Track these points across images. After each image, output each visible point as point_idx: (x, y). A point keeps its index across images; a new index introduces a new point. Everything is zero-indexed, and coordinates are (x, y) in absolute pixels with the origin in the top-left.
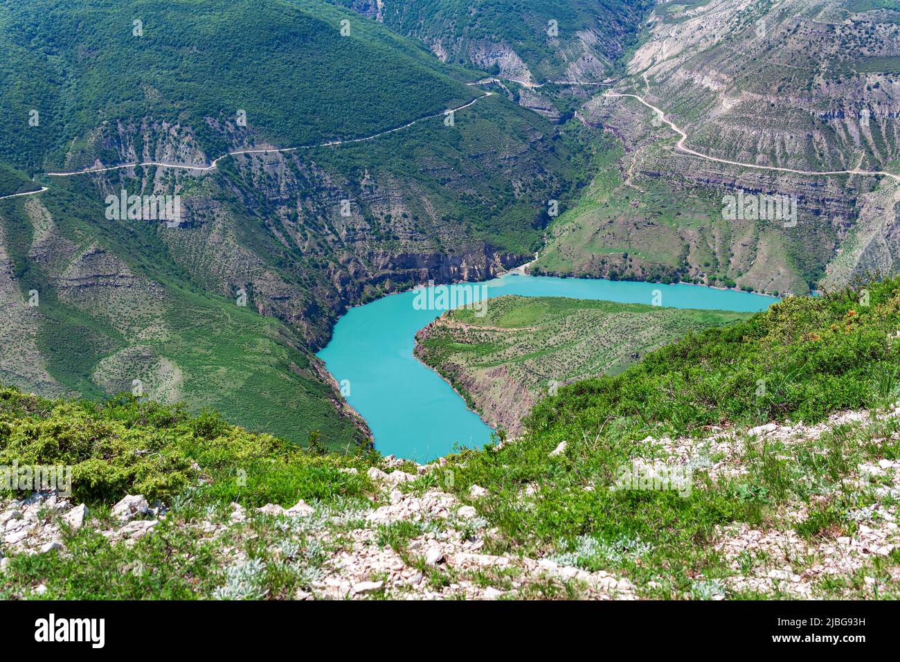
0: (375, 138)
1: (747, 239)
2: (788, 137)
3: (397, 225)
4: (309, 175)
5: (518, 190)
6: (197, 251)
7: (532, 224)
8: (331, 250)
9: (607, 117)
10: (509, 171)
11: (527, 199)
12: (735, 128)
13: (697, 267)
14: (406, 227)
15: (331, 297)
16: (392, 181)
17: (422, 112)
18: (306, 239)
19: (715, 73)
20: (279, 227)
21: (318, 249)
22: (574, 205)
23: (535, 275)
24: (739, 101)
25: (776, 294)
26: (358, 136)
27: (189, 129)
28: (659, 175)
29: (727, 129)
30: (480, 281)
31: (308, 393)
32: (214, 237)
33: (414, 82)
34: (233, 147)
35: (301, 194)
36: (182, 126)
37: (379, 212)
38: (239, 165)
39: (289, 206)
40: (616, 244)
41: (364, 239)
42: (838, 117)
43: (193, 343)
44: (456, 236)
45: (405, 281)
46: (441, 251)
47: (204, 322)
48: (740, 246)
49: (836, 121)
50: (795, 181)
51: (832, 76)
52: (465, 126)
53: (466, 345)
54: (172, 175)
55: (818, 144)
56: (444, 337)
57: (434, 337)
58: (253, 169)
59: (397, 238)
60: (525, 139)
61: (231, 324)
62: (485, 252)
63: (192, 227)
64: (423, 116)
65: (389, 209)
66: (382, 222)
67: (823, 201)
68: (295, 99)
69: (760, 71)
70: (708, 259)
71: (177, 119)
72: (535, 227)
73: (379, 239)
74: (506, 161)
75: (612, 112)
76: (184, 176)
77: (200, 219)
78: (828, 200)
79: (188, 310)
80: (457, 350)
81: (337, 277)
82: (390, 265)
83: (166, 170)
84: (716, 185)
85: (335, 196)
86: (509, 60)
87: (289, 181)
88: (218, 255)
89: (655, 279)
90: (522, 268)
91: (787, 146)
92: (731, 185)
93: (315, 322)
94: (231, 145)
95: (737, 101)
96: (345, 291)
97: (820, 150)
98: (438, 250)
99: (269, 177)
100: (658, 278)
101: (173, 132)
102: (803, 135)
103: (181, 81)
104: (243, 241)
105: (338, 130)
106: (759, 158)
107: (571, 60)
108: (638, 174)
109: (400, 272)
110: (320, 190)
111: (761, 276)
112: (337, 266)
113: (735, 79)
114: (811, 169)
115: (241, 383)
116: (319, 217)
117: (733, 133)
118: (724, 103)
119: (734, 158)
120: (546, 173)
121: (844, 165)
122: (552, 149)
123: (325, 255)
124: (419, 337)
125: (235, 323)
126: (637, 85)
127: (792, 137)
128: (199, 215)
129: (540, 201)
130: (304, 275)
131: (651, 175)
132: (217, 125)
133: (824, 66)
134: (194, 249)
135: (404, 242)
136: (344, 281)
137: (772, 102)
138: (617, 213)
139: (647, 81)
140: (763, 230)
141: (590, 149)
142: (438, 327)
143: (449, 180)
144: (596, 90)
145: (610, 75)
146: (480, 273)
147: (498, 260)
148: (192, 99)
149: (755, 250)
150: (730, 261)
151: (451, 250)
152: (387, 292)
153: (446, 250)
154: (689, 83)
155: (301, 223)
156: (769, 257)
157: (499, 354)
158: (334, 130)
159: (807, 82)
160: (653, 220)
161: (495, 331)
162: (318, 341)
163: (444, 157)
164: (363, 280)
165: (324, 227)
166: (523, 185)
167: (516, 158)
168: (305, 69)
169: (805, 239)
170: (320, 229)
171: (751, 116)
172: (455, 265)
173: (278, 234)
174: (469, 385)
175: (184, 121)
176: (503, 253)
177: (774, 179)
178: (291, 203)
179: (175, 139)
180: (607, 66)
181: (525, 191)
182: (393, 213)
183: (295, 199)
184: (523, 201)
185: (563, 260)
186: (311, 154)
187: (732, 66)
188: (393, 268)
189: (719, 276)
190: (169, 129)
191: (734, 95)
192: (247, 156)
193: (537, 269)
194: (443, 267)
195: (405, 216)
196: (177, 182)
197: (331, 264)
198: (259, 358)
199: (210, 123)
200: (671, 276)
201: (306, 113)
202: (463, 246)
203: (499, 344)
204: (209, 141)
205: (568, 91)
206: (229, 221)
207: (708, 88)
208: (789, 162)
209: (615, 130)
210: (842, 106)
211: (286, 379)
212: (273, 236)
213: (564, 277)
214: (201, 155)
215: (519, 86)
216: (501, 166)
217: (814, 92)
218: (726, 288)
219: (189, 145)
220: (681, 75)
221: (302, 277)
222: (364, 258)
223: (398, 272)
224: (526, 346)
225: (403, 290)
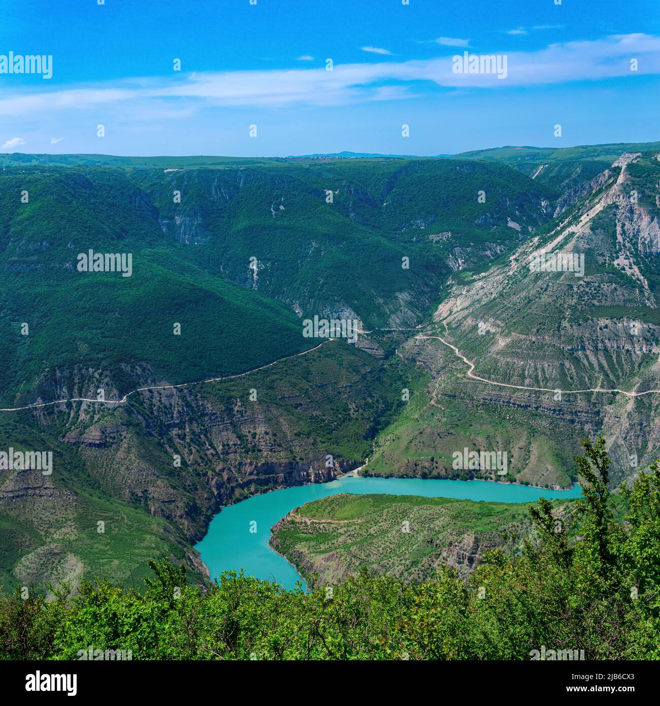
0: (246, 375)
1: (522, 443)
2: (546, 365)
3: (261, 440)
4: (196, 404)
5: (353, 410)
6: (107, 465)
7: (364, 436)
8: (210, 461)
9: (418, 354)
10: (346, 396)
11: (360, 417)
12: (508, 360)
14: (268, 442)
15: (209, 499)
16: (257, 407)
17: (281, 354)
18: (192, 454)
19: (493, 320)
20: (171, 445)
21: (200, 461)
22: (395, 421)
23: (366, 477)
25: (547, 487)
26: (233, 374)
27: (108, 373)
28: (455, 396)
29: (503, 361)
30: (324, 482)
32: (121, 455)
33: (276, 333)
34: (140, 385)
35: (189, 419)
36: (103, 370)
37: (247, 431)
38: (143, 398)
39: (180, 428)
40: (425, 451)
41: (236, 452)
42: (581, 350)
43: (95, 541)
44: (306, 448)
45: (267, 485)
46: (294, 459)
48: (517, 449)
49: (580, 353)
50: (554, 398)
51: (574, 320)
52: (313, 364)
53: (309, 535)
54: (93, 407)
55: (569, 370)
56: (292, 529)
57: (285, 530)
58: (154, 401)
59: (260, 451)
60: (358, 372)
61: (127, 524)
63: (105, 447)
64: (282, 357)
65: (255, 428)
66: (250, 438)
67: (576, 412)
69: (524, 318)
71: (100, 365)
72: (366, 438)
73: (247, 452)
74: (343, 389)
75: (421, 350)
76: (102, 408)
77: (111, 441)
78: (579, 412)
79: (94, 515)
80: (301, 540)
81: (214, 482)
82: (255, 472)
83: (88, 403)
84: (497, 403)
85: (214, 419)
86: (347, 314)
87: (180, 409)
88: (123, 469)
89: (455, 478)
90: (356, 471)
91: (546, 372)
92: (508, 402)
93: (194, 520)
94: (138, 383)
95: (509, 340)
96: (219, 494)
97: (570, 374)
98: (291, 459)
99: (165, 407)
100: (458, 476)
101: (97, 375)
102: (557, 364)
103: (105, 337)
104: (143, 457)
105: (218, 369)
106: (527, 381)
107: (392, 313)
108: (440, 396)
109: (262, 477)
110: (203, 415)
111: (535, 472)
112: (214, 474)
113: (507, 324)
114: (565, 389)
115: (129, 573)
116: (202, 436)
117: (508, 364)
118: (500, 341)
119: (509, 382)
120: (374, 397)
121: (589, 385)
122: (379, 379)
123: (205, 466)
124: (274, 530)
125: (130, 524)
126: (439, 330)
127: (549, 366)
128: (111, 437)
129: (370, 418)
130: (188, 482)
131: (449, 396)
132: (129, 369)
133: (568, 313)
134: (105, 464)
135: (265, 454)
136: (219, 486)
137: (533, 340)
138: (425, 426)
139: (447, 327)
141: (407, 377)
142: (288, 521)
143: (301, 405)
144: (410, 334)
145: (420, 322)
146: (324, 476)
147: (337, 465)
148: (112, 350)
149: (529, 452)
150: (510, 461)
151: (301, 459)
152: (252, 494)
153: (298, 459)
154: (475, 328)
155: (188, 441)
156: (540, 457)
157: (333, 542)
158: (215, 370)
159: (557, 325)
160: (452, 431)
161: (331, 523)
162: (196, 535)
163: (297, 388)
164: (234, 484)
165: (205, 444)
166: (357, 407)
167: (351, 386)
169: (565, 442)
170: (202, 445)
171: (519, 351)
172: (305, 470)
173: (169, 451)
174: (310, 569)
175: (105, 367)
176: (341, 460)
177: (539, 397)
178: (181, 426)
179: (97, 380)
180: (418, 316)
181: (358, 411)
182: (258, 431)
183: (184, 422)
184: (357, 419)
185: (386, 464)
186: (198, 388)
187: (505, 315)
188: (257, 474)
190: (93, 373)
191: (507, 335)
192: (150, 391)
193: (366, 472)
194: (295, 472)
195: (266, 433)
196: (96, 412)
197: (210, 473)
198: (145, 552)
199: (123, 367)
200: (467, 475)
202: (311, 455)
203: (334, 534)
204: (122, 381)
205: (391, 335)
206: (133, 441)
208: (548, 384)
209: (424, 363)
210: (583, 342)
212: (165, 452)
213: (387, 477)
214: (115, 391)
216: (340, 393)
218: (509, 483)
219: (107, 384)
220: (470, 322)
221: (187, 484)
222: (235, 467)
223: (261, 477)
224: (354, 535)
225: (265, 491)
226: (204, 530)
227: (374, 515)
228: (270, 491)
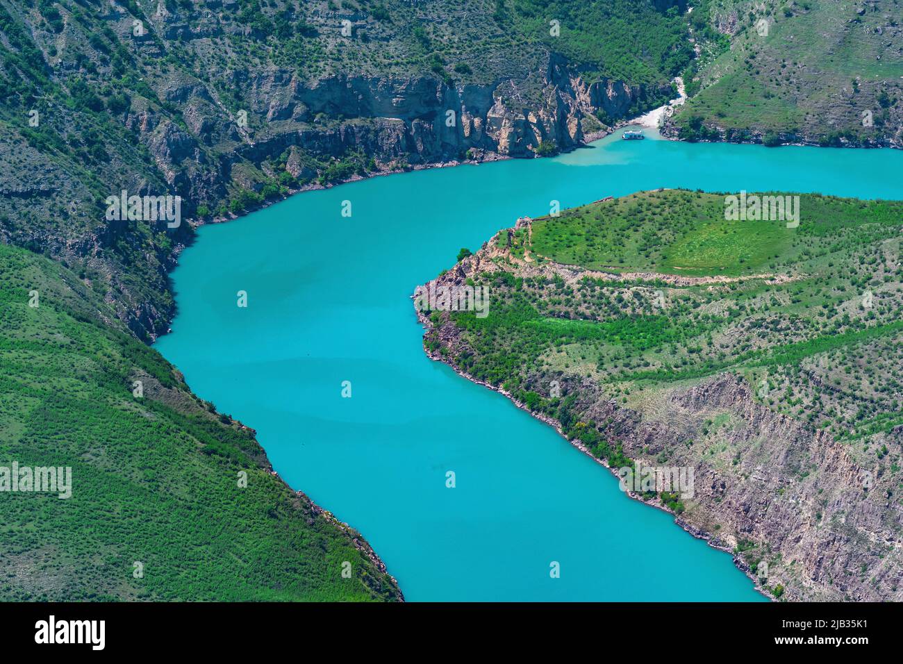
8: (130, 59)
18: (59, 29)
21: (94, 56)
23: (692, 140)
30: (543, 154)
31: (209, 453)
41: (219, 33)
44: (473, 30)
45: (340, 153)
46: (436, 70)
53: (580, 324)
56: (510, 302)
59: (311, 33)
62: (552, 77)
72: (660, 6)
73: (260, 34)
80: (560, 338)
81: (158, 137)
90: (653, 119)
93: (127, 261)
96: (182, 179)
98: (428, 67)
109: (328, 128)
112: (156, 107)
123: (118, 75)
130: (70, 129)
135: (332, 45)
136: (179, 151)
142: (488, 277)
146: (544, 135)
147: (584, 97)
151: (463, 70)
152: (294, 185)
153: (450, 69)
157: (693, 345)
161: (660, 284)
162: (146, 315)
164: (229, 148)
172: (475, 111)
174: (621, 431)
176: (596, 78)
185: (767, 96)
188: (308, 118)
193: (696, 123)
197: (139, 103)
198: (41, 358)
202: (495, 58)
203: (683, 319)
211: (139, 415)
213: (775, 143)
221: (65, 136)
222: (221, 86)
223: (320, 128)
224: (775, 322)
225: (339, 178)
226: (164, 297)
227: (840, 259)
228: (355, 177)
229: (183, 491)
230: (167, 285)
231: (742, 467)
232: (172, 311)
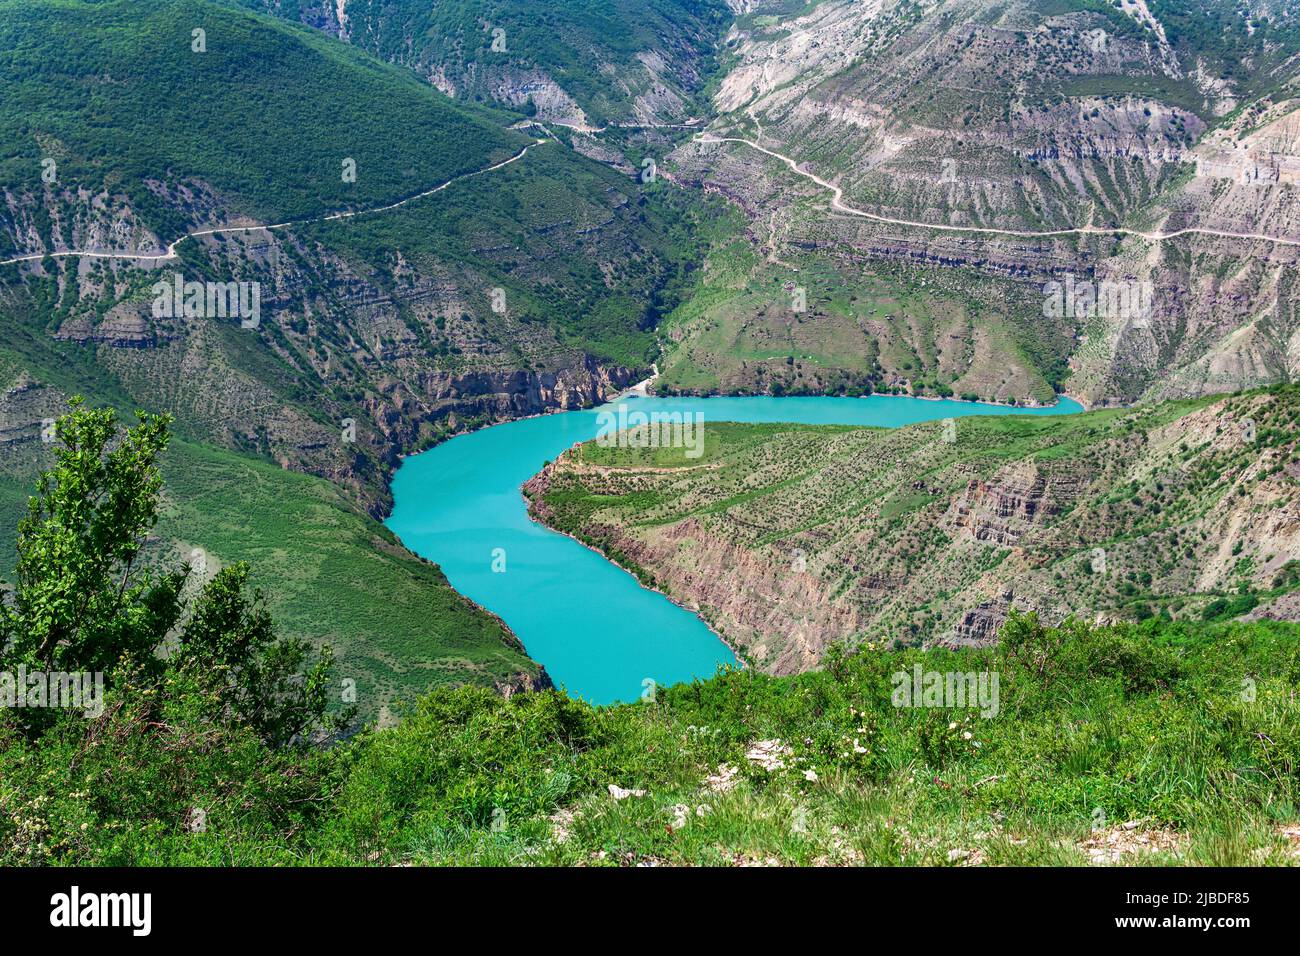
0: (401, 206)
1: (957, 328)
2: (989, 186)
3: (455, 332)
4: (315, 262)
5: (609, 277)
6: (168, 382)
7: (638, 325)
8: (364, 372)
9: (706, 171)
10: (593, 249)
11: (625, 289)
12: (912, 177)
13: (895, 370)
14: (471, 335)
15: (379, 443)
16: (439, 268)
17: (457, 168)
18: (326, 359)
19: (862, 104)
20: (282, 342)
21: (345, 372)
22: (690, 296)
23: (663, 396)
24: (910, 139)
25: (1012, 402)
26: (378, 204)
27: (124, 199)
28: (815, 246)
29: (900, 180)
30: (585, 408)
31: (416, 578)
32: (192, 361)
33: (437, 125)
34: (194, 225)
35: (309, 292)
36: (111, 193)
37: (426, 314)
38: (207, 251)
39: (292, 310)
40: (774, 346)
41: (409, 355)
42: (1050, 157)
43: (217, 517)
44: (544, 345)
45: (477, 413)
46: (526, 367)
47: (223, 484)
48: (948, 339)
49: (1049, 162)
50: (1012, 245)
51: (1034, 101)
52: (521, 187)
53: (611, 497)
54: (107, 269)
55: (1031, 194)
56: (572, 488)
57: (557, 490)
58: (230, 255)
59: (458, 351)
60: (606, 204)
61: (264, 486)
62: (587, 366)
63: (155, 346)
64: (460, 173)
65: (440, 309)
66: (433, 328)
67: (1052, 271)
68: (275, 151)
69: (931, 98)
70: (908, 359)
71: (102, 183)
72: (642, 328)
73: (431, 354)
74: (587, 236)
75: (712, 164)
76: (127, 270)
77: (165, 334)
78: (1058, 270)
79: (194, 468)
80: (602, 505)
81: (380, 412)
82: (453, 392)
83: (95, 262)
84: (899, 257)
85: (358, 293)
86: (548, 94)
87: (288, 272)
88: (205, 387)
89: (838, 391)
90: (641, 387)
91: (989, 198)
92: (921, 255)
93: (367, 479)
94: (191, 221)
95: (908, 140)
96: (393, 434)
97: (1034, 202)
98: (521, 366)
99: (257, 268)
100: (842, 389)
101: (98, 202)
102: (1009, 182)
103: (95, 126)
104: (239, 364)
105: (347, 195)
106: (955, 216)
107: (636, 93)
108: (784, 246)
109: (469, 400)
110: (334, 284)
111: (987, 378)
112: (378, 396)
113: (895, 110)
114: (1028, 229)
115: (315, 572)
116: (339, 325)
117: (911, 184)
118: (887, 143)
119: (918, 217)
120: (642, 251)
121: (1070, 221)
122: (643, 218)
123: (358, 381)
124: (529, 491)
125: (269, 484)
126: (742, 125)
127: (994, 186)
128: (164, 328)
129: (642, 291)
130: (334, 411)
131: (805, 246)
132: (165, 191)
133: (1021, 87)
134: (163, 380)
135: (469, 357)
136: (391, 418)
137: (959, 139)
138: (767, 302)
139: (756, 120)
140: (977, 315)
141: (689, 217)
142: (560, 475)
143: (515, 264)
144: (679, 135)
145: (692, 113)
146: (585, 398)
147: (605, 377)
148: (120, 152)
149: (971, 343)
150: (937, 361)
151: (540, 366)
152: (453, 432)
153: (533, 366)
154: (822, 119)
155: (315, 334)
156: (994, 352)
157: (671, 505)
158: (341, 196)
159: (1002, 111)
160: (820, 309)
161: (652, 473)
162: (378, 507)
163: (503, 232)
164: (417, 415)
165: (348, 340)
166: (616, 270)
167: (600, 230)
168: (280, 107)
169: (1036, 324)
170: (344, 343)
171: (932, 159)
172: (547, 387)
173: (284, 354)
174: (636, 553)
175: (115, 187)
176: (611, 366)
177: (981, 245)
178: (294, 305)
179: (103, 214)
180: (686, 101)
181: (620, 278)
182: (447, 314)
183: (300, 299)
184: (620, 293)
185: (700, 372)
186: (314, 230)
187: (886, 93)
188: (458, 396)
189: (926, 381)
190: (90, 199)
191: (901, 131)
192: (218, 236)
193: (665, 388)
194: (531, 392)
195: (466, 318)
196: (117, 279)
197: (369, 395)
198: (325, 533)
199: (153, 188)
200: (860, 386)
201: (295, 172)
202: (557, 359)
204: (156, 215)
205: (640, 137)
206: (213, 334)
207: (855, 124)
208: (996, 221)
209: (723, 189)
210: (1054, 141)
211: (378, 561)
212: (276, 356)
213: (706, 396)
214: (149, 236)
215: (569, 131)
216: (580, 243)
217: (1015, 124)
218: (940, 398)
219: (128, 222)
220: (808, 109)
222: (412, 383)
223: (465, 401)
224: (712, 490)
225: (476, 427)
226: (387, 497)
227: (742, 454)
228: (486, 426)
229: (404, 600)
230: (388, 490)
231: (700, 567)
232: (392, 504)
